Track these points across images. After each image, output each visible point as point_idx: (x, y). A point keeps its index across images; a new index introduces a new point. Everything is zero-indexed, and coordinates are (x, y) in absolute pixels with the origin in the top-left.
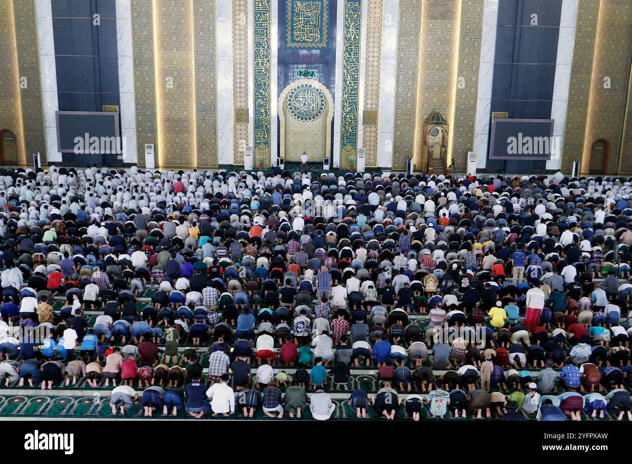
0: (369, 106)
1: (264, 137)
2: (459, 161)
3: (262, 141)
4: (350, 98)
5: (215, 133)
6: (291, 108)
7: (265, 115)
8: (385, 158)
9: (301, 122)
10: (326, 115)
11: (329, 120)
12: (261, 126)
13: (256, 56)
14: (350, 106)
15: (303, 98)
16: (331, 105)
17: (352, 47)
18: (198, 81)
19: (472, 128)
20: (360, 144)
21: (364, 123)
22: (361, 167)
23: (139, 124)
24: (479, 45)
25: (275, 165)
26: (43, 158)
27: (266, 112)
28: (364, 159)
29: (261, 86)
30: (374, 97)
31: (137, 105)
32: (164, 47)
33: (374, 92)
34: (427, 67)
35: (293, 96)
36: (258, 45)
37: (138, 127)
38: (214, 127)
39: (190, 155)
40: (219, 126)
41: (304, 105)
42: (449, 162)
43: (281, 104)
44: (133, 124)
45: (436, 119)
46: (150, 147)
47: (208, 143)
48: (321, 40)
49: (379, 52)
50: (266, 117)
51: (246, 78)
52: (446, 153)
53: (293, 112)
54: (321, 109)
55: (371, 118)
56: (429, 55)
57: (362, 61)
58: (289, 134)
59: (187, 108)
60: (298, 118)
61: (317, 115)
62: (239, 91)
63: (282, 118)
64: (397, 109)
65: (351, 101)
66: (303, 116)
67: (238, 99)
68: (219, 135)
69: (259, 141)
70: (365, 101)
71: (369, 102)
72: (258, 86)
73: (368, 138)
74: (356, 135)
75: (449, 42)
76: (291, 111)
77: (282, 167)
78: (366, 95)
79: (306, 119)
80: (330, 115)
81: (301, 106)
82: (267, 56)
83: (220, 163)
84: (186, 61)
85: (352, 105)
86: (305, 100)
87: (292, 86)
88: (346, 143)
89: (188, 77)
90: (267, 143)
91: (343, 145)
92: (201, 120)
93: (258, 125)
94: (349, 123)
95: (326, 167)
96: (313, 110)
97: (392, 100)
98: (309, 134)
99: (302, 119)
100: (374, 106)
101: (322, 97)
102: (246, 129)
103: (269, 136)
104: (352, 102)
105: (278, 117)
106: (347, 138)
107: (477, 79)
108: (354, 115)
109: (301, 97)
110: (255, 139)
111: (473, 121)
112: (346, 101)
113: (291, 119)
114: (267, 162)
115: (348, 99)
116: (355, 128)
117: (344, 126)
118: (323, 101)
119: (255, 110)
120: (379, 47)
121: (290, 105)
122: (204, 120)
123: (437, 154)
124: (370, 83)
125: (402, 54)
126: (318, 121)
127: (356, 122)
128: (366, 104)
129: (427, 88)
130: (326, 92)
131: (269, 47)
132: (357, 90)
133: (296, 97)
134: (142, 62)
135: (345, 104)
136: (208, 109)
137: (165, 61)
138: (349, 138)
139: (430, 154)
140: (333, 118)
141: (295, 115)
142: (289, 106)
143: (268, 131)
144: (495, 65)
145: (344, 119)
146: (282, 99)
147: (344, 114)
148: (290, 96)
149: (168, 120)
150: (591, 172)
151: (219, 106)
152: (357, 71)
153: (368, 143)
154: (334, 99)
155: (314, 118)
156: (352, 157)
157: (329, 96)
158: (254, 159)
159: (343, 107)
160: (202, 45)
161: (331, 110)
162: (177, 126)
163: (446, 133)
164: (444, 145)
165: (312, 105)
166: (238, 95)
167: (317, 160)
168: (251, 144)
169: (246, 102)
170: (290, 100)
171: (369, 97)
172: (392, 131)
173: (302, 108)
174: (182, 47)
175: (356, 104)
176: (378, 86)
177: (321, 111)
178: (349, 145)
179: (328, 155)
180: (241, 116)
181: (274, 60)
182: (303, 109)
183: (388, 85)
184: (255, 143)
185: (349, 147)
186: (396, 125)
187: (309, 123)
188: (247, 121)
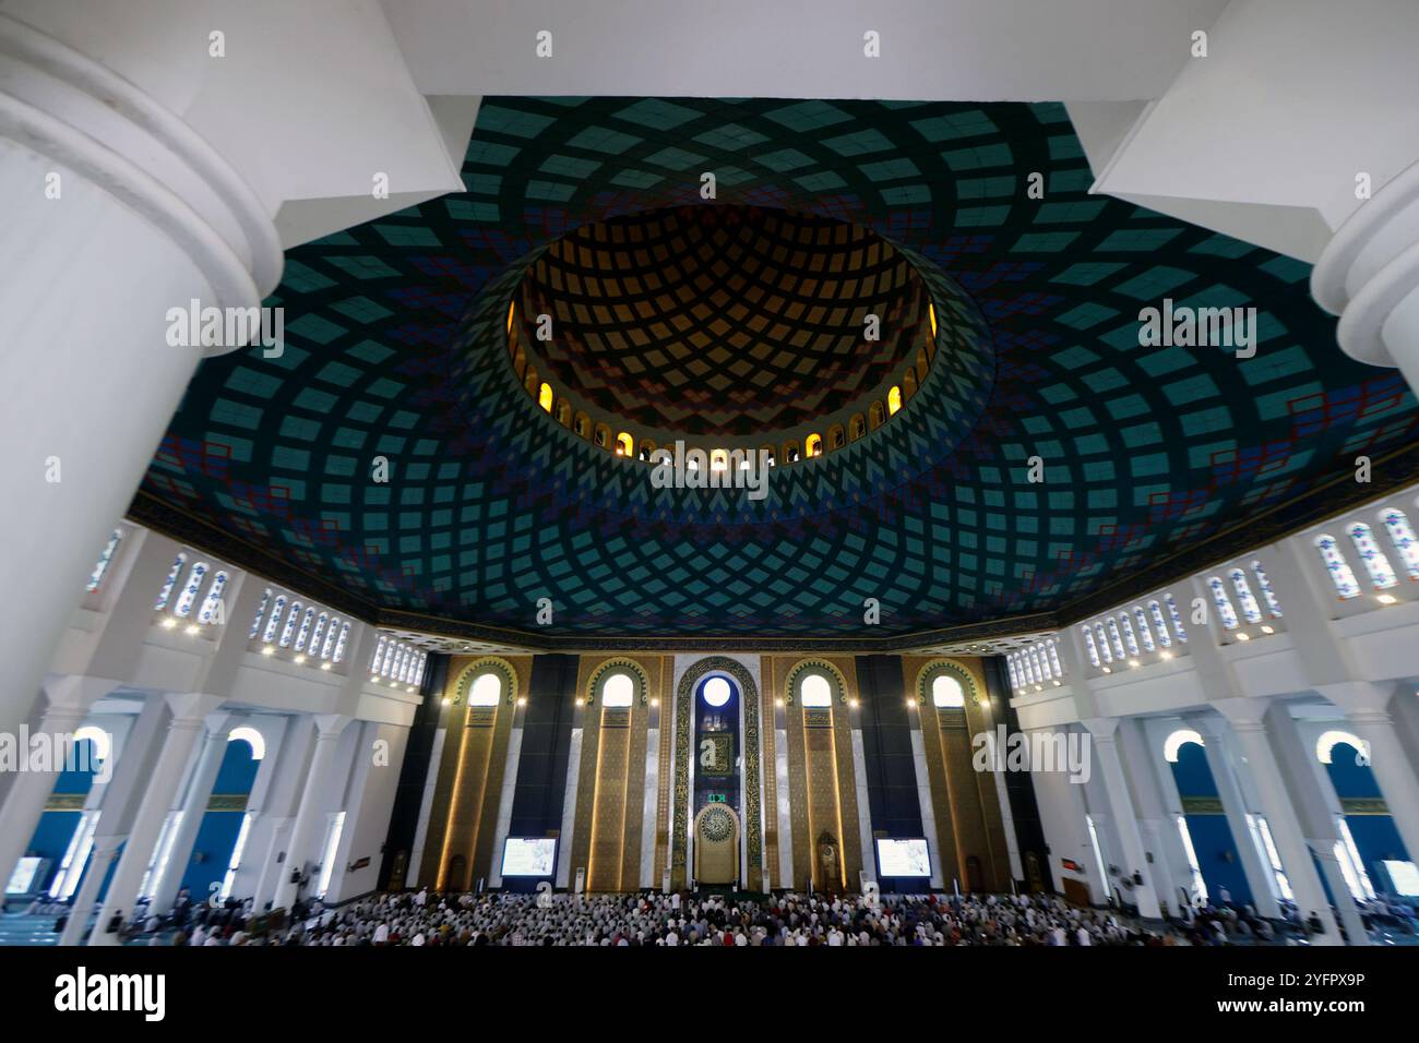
0: (770, 827)
1: (681, 860)
2: (852, 881)
3: (679, 865)
5: (639, 857)
6: (704, 830)
7: (682, 837)
8: (787, 881)
9: (713, 843)
10: (734, 836)
11: (737, 841)
12: (679, 847)
13: (676, 784)
14: (754, 828)
15: (714, 821)
16: (738, 827)
17: (753, 773)
18: (628, 807)
19: (859, 846)
20: (764, 866)
21: (767, 843)
22: (766, 888)
23: (575, 847)
24: (854, 772)
25: (690, 888)
26: (486, 884)
27: (683, 835)
28: (768, 880)
29: (680, 810)
30: (774, 820)
31: (575, 828)
32: (603, 777)
33: (773, 814)
34: (814, 791)
35: (707, 818)
36: (678, 774)
37: (573, 851)
38: (639, 849)
39: (616, 878)
40: (643, 849)
41: (715, 827)
42: (844, 884)
43: (696, 827)
44: (570, 849)
45: (827, 839)
46: (580, 871)
47: (632, 866)
48: (728, 769)
49: (775, 778)
50: (683, 839)
51: (668, 803)
52: (840, 872)
53: (706, 834)
54: (730, 830)
55: (772, 838)
56: (814, 781)
57: (762, 786)
58: (702, 858)
59: (617, 832)
60: (710, 839)
61: (726, 836)
62: (662, 816)
63: (697, 841)
64: (793, 830)
65: (754, 823)
66: (713, 838)
67: (661, 822)
68: (642, 858)
69: (676, 863)
70: (766, 823)
71: (769, 823)
72: (677, 810)
73: (771, 858)
74: (760, 855)
75: (830, 769)
76: (704, 833)
77: (696, 889)
78: (767, 821)
79: (717, 840)
80: (738, 835)
81: (713, 828)
82: (686, 783)
83: (642, 886)
84: (620, 789)
85: (756, 826)
86: (716, 823)
87: (705, 809)
88: (752, 863)
89: (622, 802)
90: (684, 865)
91: (749, 865)
92: (628, 843)
93: (676, 848)
94: (754, 844)
95: (735, 889)
96: (723, 831)
97: (789, 820)
98: (719, 855)
99: (713, 840)
100: (774, 829)
101: (729, 818)
102: (666, 851)
103: (686, 857)
104: (756, 824)
105: (694, 839)
106: (753, 859)
107: (856, 799)
108: (758, 836)
109: (713, 819)
110: (673, 861)
111: (859, 841)
112: (750, 823)
113: (705, 840)
114: (682, 885)
115: (753, 821)
116: (759, 848)
117: (749, 846)
118: (730, 822)
119: (674, 833)
120: (775, 774)
121: (703, 826)
122: (630, 844)
123: (832, 874)
124: (769, 806)
125: (793, 780)
126: (727, 842)
127: (760, 843)
128: (767, 825)
129: (816, 809)
130: (734, 814)
131: (687, 776)
132: (759, 812)
134: (585, 789)
135: (750, 826)
136: (635, 832)
137: (603, 788)
138: (755, 858)
139: (827, 874)
140: (740, 840)
141: (708, 837)
142: (702, 828)
143: (685, 852)
144: (869, 789)
145: (749, 840)
146: (697, 822)
147: (749, 835)
148: (704, 819)
149: (598, 843)
150: (973, 890)
151: (644, 830)
152: (758, 795)
153: (771, 862)
154: (740, 822)
155: (724, 838)
156: (757, 879)
157: (736, 818)
158: (672, 880)
159: (748, 828)
160: (634, 775)
161: (738, 832)
162: (607, 849)
163: (837, 851)
164: (837, 864)
165: (722, 827)
166: (661, 818)
167: (726, 881)
168: (670, 867)
169: (667, 825)
170: (703, 823)
171: (769, 818)
172: (791, 852)
174: (619, 777)
175: (759, 825)
176: (776, 808)
177: (730, 832)
178: (755, 865)
179: (737, 876)
180: (662, 838)
181: (691, 787)
182: (714, 831)
183: (784, 807)
184: (673, 865)
185: (755, 868)
186: (794, 845)
187: (720, 844)
188: (667, 844)
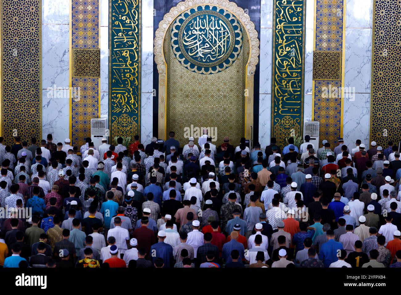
0: (325, 45)
1: (128, 103)
3: (124, 110)
4: (289, 30)
5: (37, 96)
6: (178, 50)
7: (129, 62)
9: (198, 75)
10: (245, 62)
11: (250, 70)
12: (123, 82)
14: (289, 45)
15: (201, 30)
16: (253, 43)
20: (308, 115)
21: (315, 76)
27: (132, 57)
29: (123, 8)
30: (334, 28)
33: (334, 20)
35: (183, 26)
40: (45, 83)
41: (204, 43)
43: (160, 42)
50: (132, 65)
53: (181, 56)
54: (236, 50)
55: (328, 66)
58: (175, 96)
60: (192, 66)
61: (227, 62)
62: (82, 18)
63: (162, 68)
65: (290, 36)
66: (201, 64)
67: (81, 33)
68: (45, 99)
69: (118, 110)
70: (317, 36)
71: (325, 36)
72: (117, 9)
73: (323, 104)
74: (301, 97)
76: (178, 54)
78: (319, 24)
79: (207, 70)
80: (252, 60)
81: (198, 44)
85: (294, 43)
86: (206, 35)
87: (181, 8)
88: (282, 112)
90: (135, 114)
91: (276, 116)
92: (11, 71)
93: (117, 81)
94: (288, 76)
96: (220, 51)
97: (368, 34)
98: (212, 96)
99: (199, 69)
100: (333, 45)
101: (236, 28)
102: (96, 88)
103: (138, 100)
104: (293, 38)
105: (155, 65)
106: (284, 104)
108: (297, 62)
109: (198, 28)
110: (112, 106)
112: (282, 35)
113: (180, 68)
115: (286, 32)
116: (299, 85)
117: (277, 80)
118: (237, 35)
119: (113, 53)
121: (176, 42)
122: (16, 72)
126: (229, 73)
127: (301, 74)
128: (318, 40)
130: (244, 18)
132: (301, 14)
133: (188, 29)
135: (280, 41)
138: (288, 103)
140: (258, 67)
141: (186, 62)
142: (175, 46)
143: (137, 91)
145: (277, 68)
146: (162, 33)
147: (278, 59)
148: (178, 28)
151: (45, 46)
153: (323, 113)
154: (259, 32)
155: (221, 66)
157: (249, 27)
159: (276, 47)
161: (253, 52)
165: (218, 43)
166: (81, 25)
168: (104, 116)
169: (96, 38)
170: (176, 35)
171: (325, 28)
172: (369, 91)
173: (199, 49)
175: (301, 41)
177: (236, 54)
178: (288, 116)
180: (85, 64)
182: (201, 50)
184: (112, 113)
185: (287, 120)
186: (376, 79)
187: (213, 77)
188: (98, 73)
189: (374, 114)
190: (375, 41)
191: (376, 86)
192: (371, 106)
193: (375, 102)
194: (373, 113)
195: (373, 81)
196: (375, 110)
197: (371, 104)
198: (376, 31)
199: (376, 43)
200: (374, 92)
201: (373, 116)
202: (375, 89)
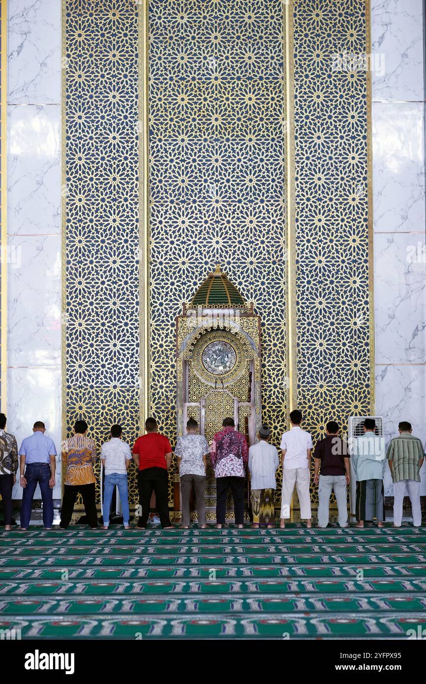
64: (71, 274)
172: (59, 360)
189: (70, 408)
190: (68, 257)
191: (71, 350)
192: (63, 391)
193: (72, 382)
194: (68, 404)
195: (65, 339)
196: (71, 398)
197: (63, 386)
198: (68, 238)
199: (69, 262)
200: (68, 363)
201: (68, 412)
202: (71, 356)
